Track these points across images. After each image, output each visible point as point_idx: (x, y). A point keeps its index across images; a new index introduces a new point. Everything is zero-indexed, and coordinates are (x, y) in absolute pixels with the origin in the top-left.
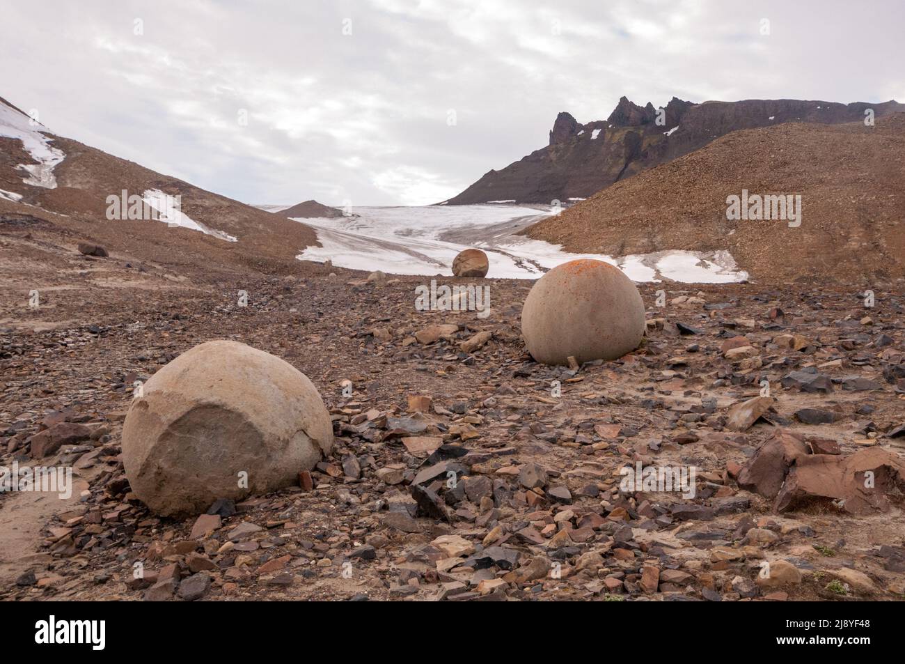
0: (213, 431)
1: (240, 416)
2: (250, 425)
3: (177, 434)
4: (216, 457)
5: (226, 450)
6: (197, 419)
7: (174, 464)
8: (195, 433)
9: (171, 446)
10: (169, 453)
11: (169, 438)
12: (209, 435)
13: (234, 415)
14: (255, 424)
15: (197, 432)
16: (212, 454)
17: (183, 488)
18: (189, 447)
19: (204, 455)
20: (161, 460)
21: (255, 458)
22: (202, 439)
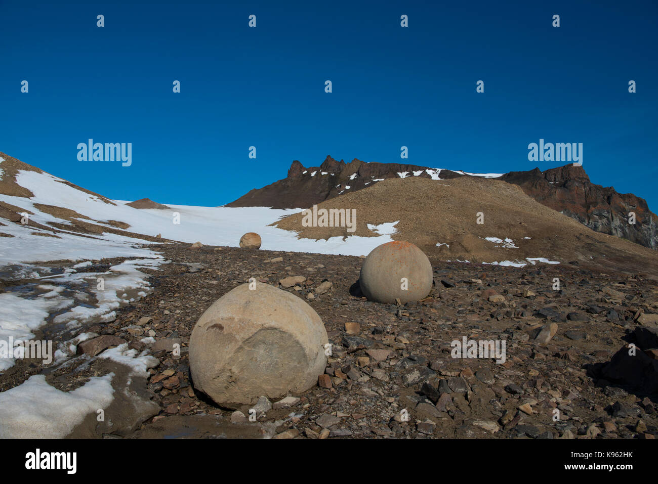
0: (269, 346)
1: (291, 335)
2: (297, 342)
3: (246, 348)
4: (270, 365)
5: (278, 360)
6: (260, 338)
7: (242, 370)
8: (257, 347)
9: (242, 357)
10: (240, 362)
11: (240, 351)
12: (266, 349)
13: (287, 335)
14: (301, 341)
15: (259, 347)
16: (268, 363)
17: (246, 387)
18: (252, 358)
19: (262, 364)
20: (234, 367)
21: (298, 365)
22: (262, 351)
